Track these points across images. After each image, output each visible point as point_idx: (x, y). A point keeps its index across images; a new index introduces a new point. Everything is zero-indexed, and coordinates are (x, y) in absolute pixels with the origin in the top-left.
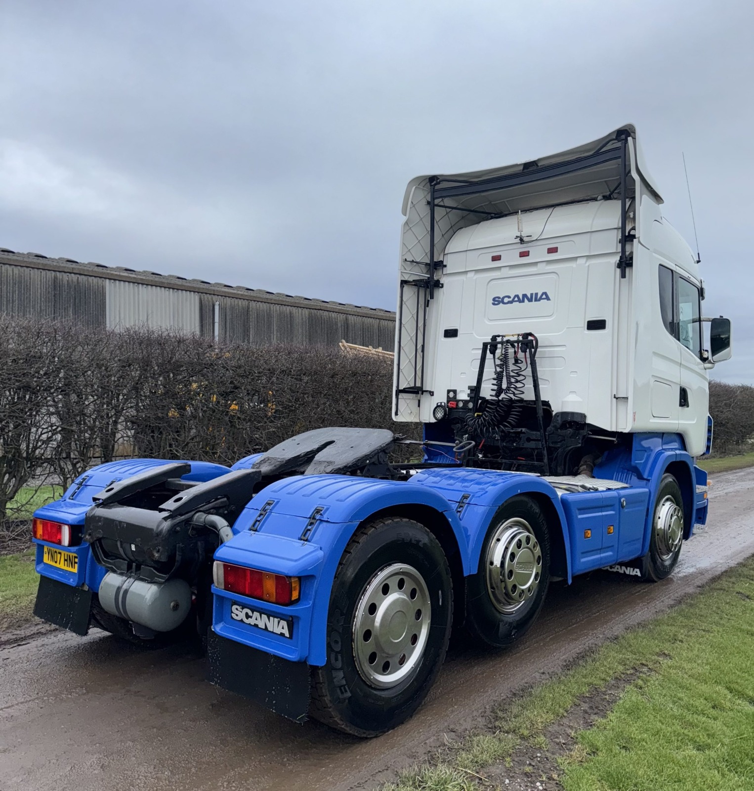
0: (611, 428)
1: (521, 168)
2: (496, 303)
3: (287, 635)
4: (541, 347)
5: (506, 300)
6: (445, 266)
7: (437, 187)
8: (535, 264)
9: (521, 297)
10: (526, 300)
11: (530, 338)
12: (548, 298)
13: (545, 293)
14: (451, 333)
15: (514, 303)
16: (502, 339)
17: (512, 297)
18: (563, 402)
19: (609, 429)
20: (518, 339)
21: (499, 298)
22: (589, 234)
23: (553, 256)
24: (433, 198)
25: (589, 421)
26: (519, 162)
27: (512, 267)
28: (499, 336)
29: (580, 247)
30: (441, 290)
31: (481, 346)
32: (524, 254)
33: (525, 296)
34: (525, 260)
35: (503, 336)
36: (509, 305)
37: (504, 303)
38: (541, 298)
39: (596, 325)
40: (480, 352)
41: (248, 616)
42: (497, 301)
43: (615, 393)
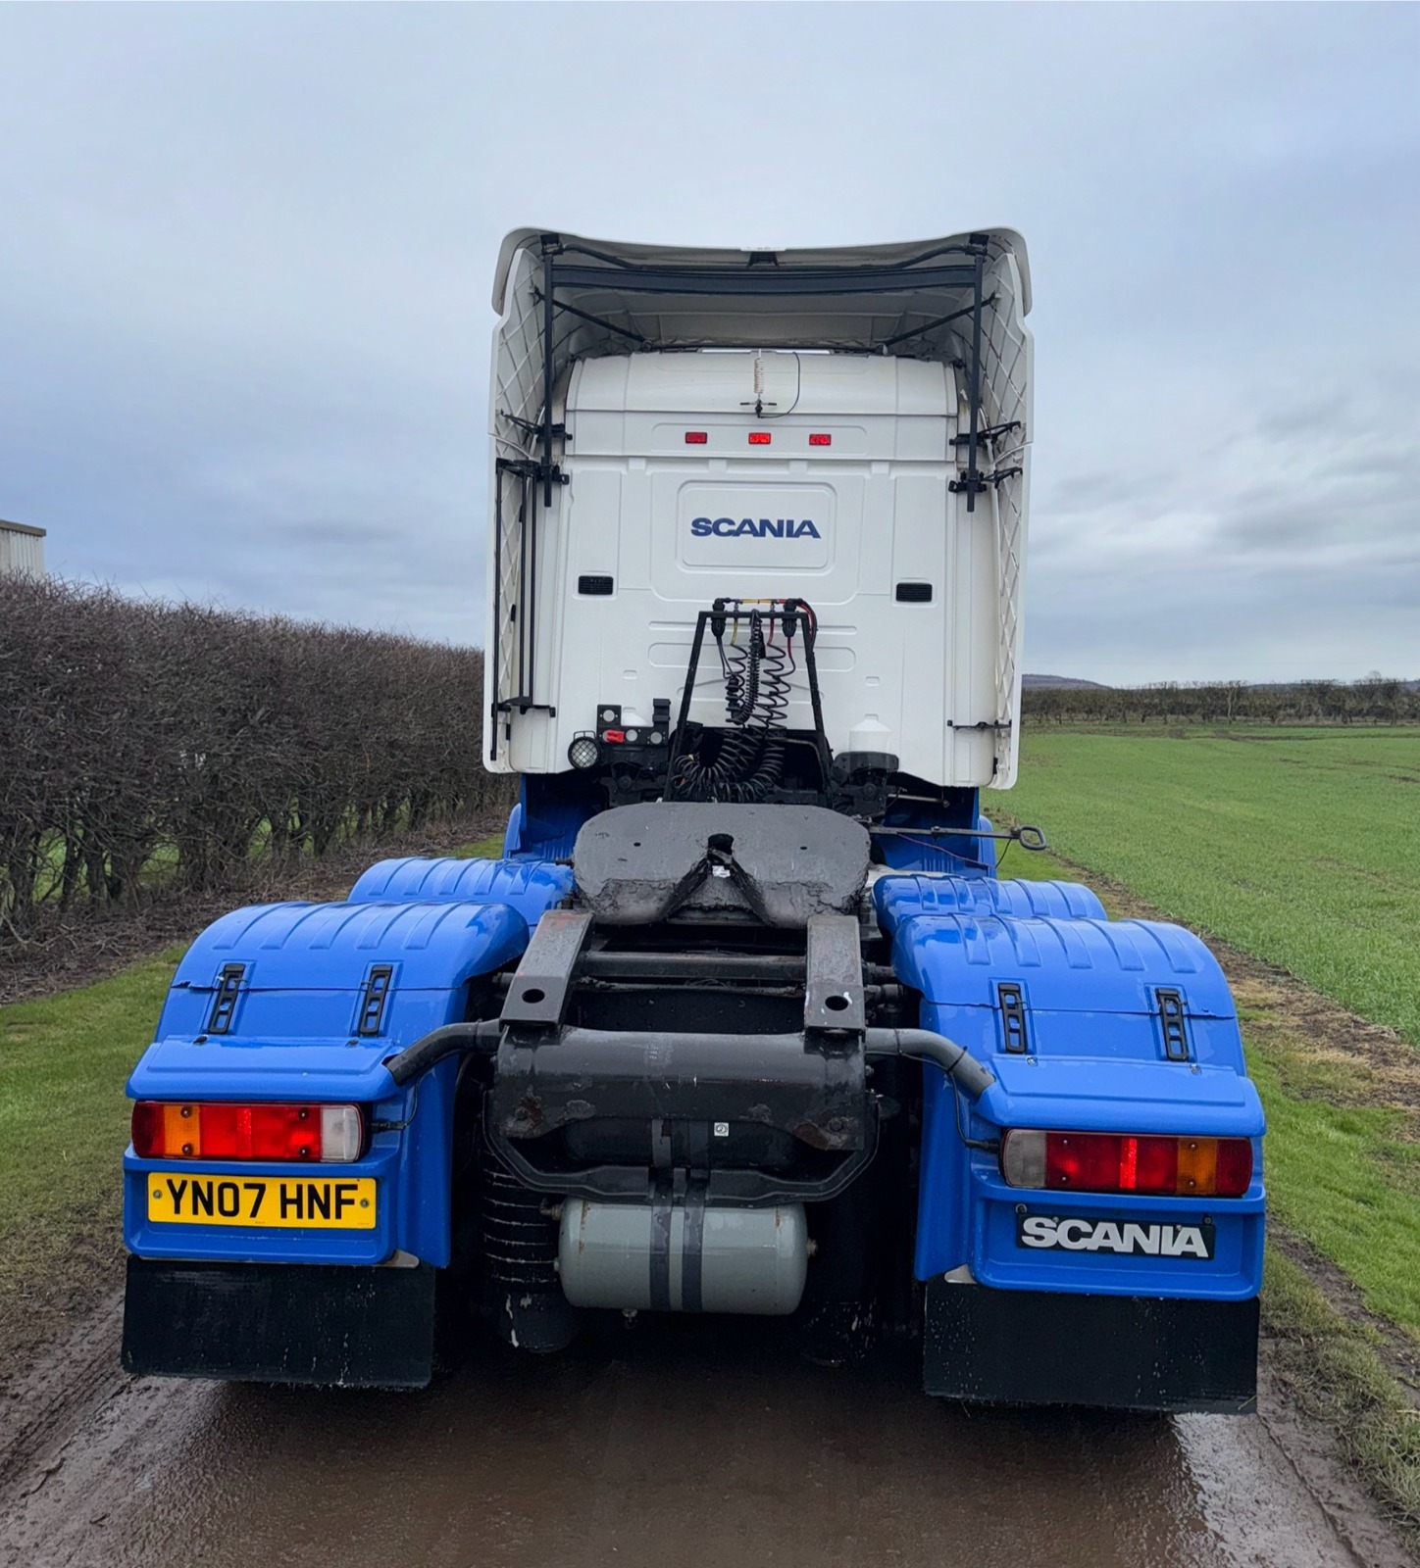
0: (944, 781)
1: (747, 259)
2: (701, 531)
3: (1203, 1252)
4: (821, 627)
5: (724, 527)
6: (570, 437)
7: (558, 260)
8: (786, 461)
9: (758, 527)
10: (768, 531)
11: (799, 609)
12: (814, 533)
13: (809, 524)
14: (596, 586)
15: (742, 536)
16: (736, 607)
17: (738, 524)
18: (851, 733)
19: (940, 783)
20: (772, 610)
21: (707, 521)
22: (894, 419)
23: (820, 453)
24: (552, 285)
25: (902, 769)
26: (744, 247)
27: (731, 461)
28: (728, 601)
29: (875, 441)
30: (566, 489)
31: (696, 619)
32: (759, 439)
33: (765, 523)
34: (760, 451)
35: (737, 602)
36: (731, 538)
37: (719, 533)
38: (800, 532)
39: (914, 593)
40: (694, 629)
41: (1074, 1235)
42: (703, 527)
43: (948, 718)
